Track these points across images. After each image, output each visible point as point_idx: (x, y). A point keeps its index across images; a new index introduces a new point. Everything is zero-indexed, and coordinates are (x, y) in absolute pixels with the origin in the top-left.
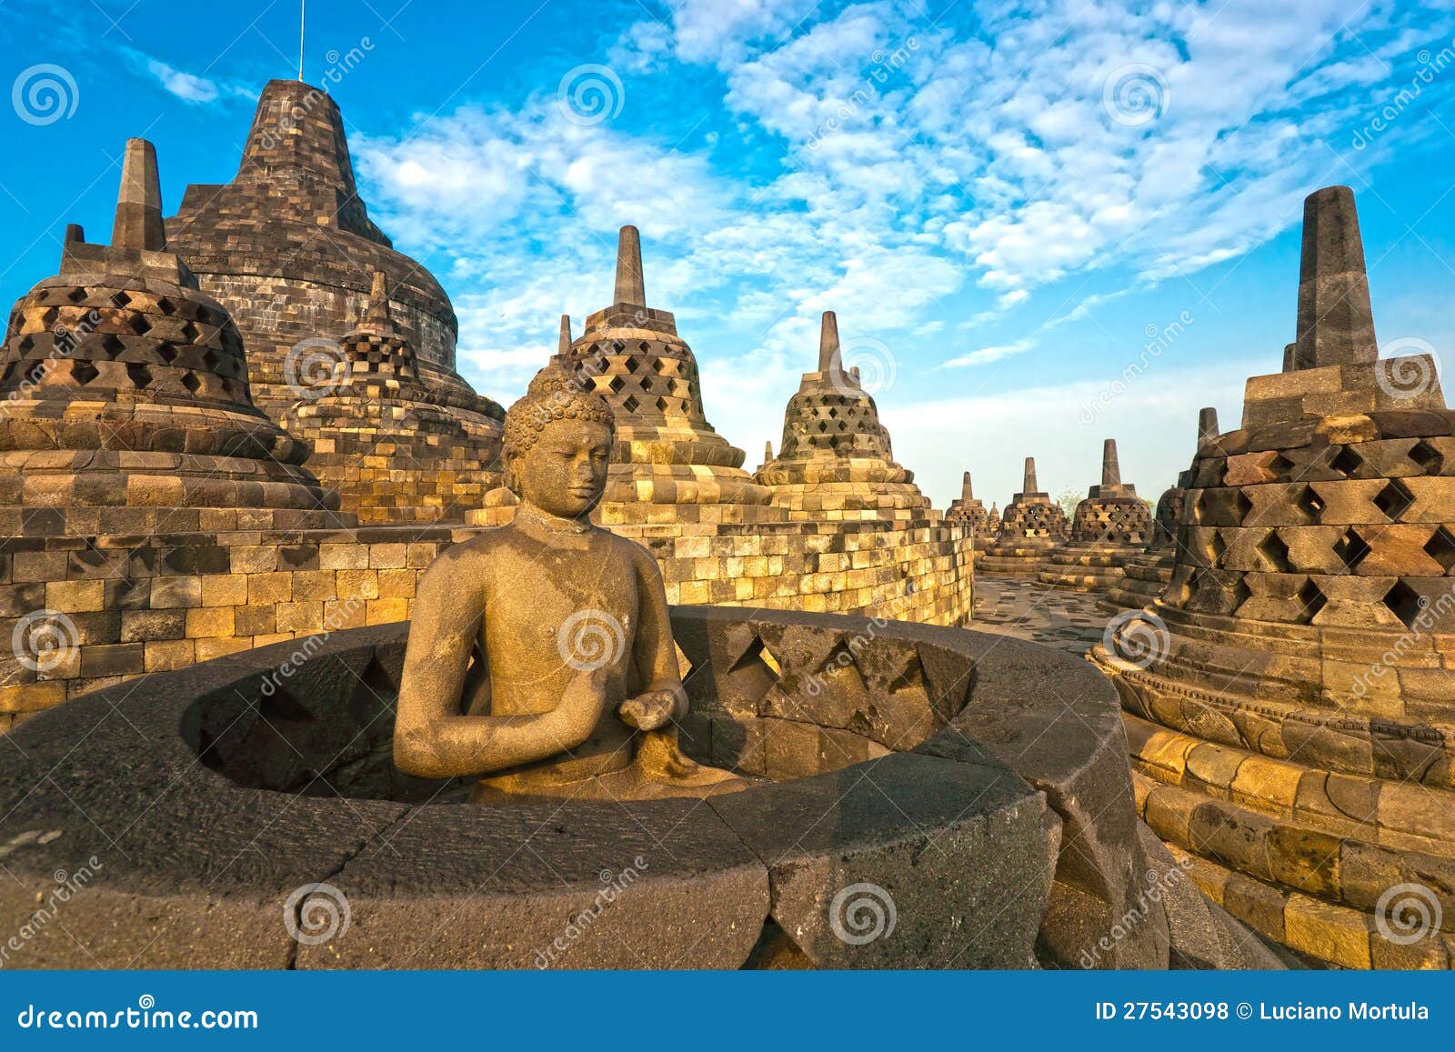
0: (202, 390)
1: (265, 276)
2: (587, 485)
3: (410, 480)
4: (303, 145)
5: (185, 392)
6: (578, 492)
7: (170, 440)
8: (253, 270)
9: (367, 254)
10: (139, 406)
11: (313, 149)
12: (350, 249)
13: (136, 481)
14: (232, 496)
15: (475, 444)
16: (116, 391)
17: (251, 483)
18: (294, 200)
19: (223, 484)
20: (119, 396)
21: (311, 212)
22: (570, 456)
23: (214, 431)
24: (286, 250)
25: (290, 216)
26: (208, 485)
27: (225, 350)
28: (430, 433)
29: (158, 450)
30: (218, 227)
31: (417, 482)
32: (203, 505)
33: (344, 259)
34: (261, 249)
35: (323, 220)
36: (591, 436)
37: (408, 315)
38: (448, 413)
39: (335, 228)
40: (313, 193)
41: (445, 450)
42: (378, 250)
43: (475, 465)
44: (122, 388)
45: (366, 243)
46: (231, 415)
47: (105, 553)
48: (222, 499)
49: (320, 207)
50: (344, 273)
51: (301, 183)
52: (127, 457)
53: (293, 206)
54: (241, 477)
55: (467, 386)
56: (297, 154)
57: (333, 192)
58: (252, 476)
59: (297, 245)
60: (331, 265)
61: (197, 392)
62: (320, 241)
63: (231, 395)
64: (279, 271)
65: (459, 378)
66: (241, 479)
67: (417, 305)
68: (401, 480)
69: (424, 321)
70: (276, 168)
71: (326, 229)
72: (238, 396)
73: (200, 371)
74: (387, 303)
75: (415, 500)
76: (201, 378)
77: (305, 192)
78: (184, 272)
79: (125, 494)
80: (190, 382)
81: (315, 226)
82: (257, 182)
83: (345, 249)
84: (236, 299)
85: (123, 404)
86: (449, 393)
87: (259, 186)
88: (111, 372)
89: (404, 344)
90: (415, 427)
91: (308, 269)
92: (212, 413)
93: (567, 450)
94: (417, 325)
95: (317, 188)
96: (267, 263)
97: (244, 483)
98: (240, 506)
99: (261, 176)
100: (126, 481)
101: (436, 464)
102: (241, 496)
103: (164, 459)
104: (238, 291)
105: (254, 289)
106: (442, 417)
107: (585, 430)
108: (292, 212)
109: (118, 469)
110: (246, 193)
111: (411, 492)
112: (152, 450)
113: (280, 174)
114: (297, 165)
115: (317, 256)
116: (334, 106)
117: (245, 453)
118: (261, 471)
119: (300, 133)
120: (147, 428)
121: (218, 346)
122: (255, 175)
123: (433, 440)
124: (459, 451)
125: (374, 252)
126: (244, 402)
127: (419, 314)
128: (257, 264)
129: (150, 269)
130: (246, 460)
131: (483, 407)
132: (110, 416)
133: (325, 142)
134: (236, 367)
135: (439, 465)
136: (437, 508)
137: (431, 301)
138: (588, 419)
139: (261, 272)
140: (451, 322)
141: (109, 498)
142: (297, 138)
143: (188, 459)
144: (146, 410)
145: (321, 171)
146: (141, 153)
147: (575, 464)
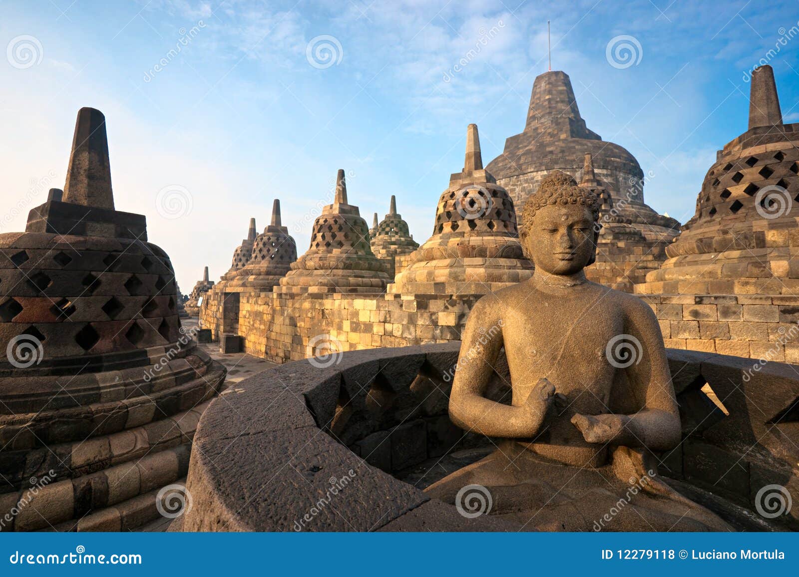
0: (495, 229)
1: (537, 171)
2: (567, 250)
3: (608, 268)
4: (552, 102)
5: (489, 230)
6: (560, 256)
7: (481, 252)
8: (532, 170)
9: (586, 147)
10: (472, 238)
11: (557, 102)
12: (577, 147)
13: (469, 271)
14: (505, 277)
15: (649, 245)
16: (464, 233)
17: (514, 270)
18: (550, 130)
19: (501, 271)
20: (465, 235)
21: (557, 133)
22: (554, 231)
23: (498, 247)
24: (546, 156)
25: (548, 139)
26: (496, 272)
27: (505, 208)
28: (620, 240)
29: (478, 257)
30: (517, 154)
31: (613, 270)
32: (493, 281)
33: (574, 153)
34: (535, 159)
35: (563, 136)
36: (568, 216)
37: (611, 175)
38: (633, 227)
39: (570, 139)
40: (557, 124)
41: (629, 249)
42: (591, 143)
43: (650, 257)
44: (466, 231)
45: (584, 141)
46: (506, 239)
47: (455, 301)
48: (501, 278)
49: (561, 130)
50: (574, 160)
51: (552, 121)
52: (467, 261)
53: (549, 133)
54: (510, 268)
55: (652, 210)
56: (549, 107)
57: (567, 120)
58: (515, 267)
59: (551, 152)
60: (567, 158)
61: (494, 230)
62: (562, 147)
63: (507, 229)
64: (544, 168)
65: (646, 206)
66: (510, 269)
67: (616, 168)
68: (603, 268)
69: (621, 176)
70: (541, 118)
71: (564, 140)
72: (511, 229)
73: (494, 220)
74: (593, 171)
75: (610, 280)
76: (494, 223)
77: (554, 125)
78: (488, 177)
79: (465, 277)
80: (490, 225)
81: (559, 140)
82: (533, 128)
83: (574, 147)
84: (526, 185)
85: (466, 238)
86: (637, 216)
87: (534, 130)
88: (463, 226)
89: (603, 191)
90: (611, 237)
91: (557, 163)
92: (499, 238)
93: (551, 227)
94: (617, 180)
95: (559, 121)
96: (538, 164)
97: (511, 271)
98: (509, 282)
99: (535, 124)
100: (465, 271)
101: (624, 258)
102: (509, 277)
103: (479, 260)
104: (526, 181)
105: (533, 179)
106: (628, 230)
107: (564, 211)
108: (549, 137)
109: (463, 266)
110: (529, 135)
111: (609, 275)
112: (476, 257)
113: (543, 120)
114: (550, 113)
115: (560, 155)
116: (566, 76)
117: (513, 256)
118: (519, 265)
119: (550, 96)
120: (473, 248)
121: (501, 207)
122: (532, 125)
123: (621, 244)
124: (638, 249)
125: (589, 144)
126: (514, 232)
127: (618, 173)
128: (534, 166)
129: (476, 178)
130: (512, 260)
131: (662, 222)
132: (462, 244)
133: (562, 96)
134: (510, 216)
135: (625, 259)
136: (625, 285)
137: (625, 164)
138: (566, 203)
139: (536, 170)
140: (639, 174)
141: (460, 278)
142: (549, 100)
143: (489, 261)
144: (475, 240)
145: (561, 111)
146: (472, 130)
147: (558, 236)
